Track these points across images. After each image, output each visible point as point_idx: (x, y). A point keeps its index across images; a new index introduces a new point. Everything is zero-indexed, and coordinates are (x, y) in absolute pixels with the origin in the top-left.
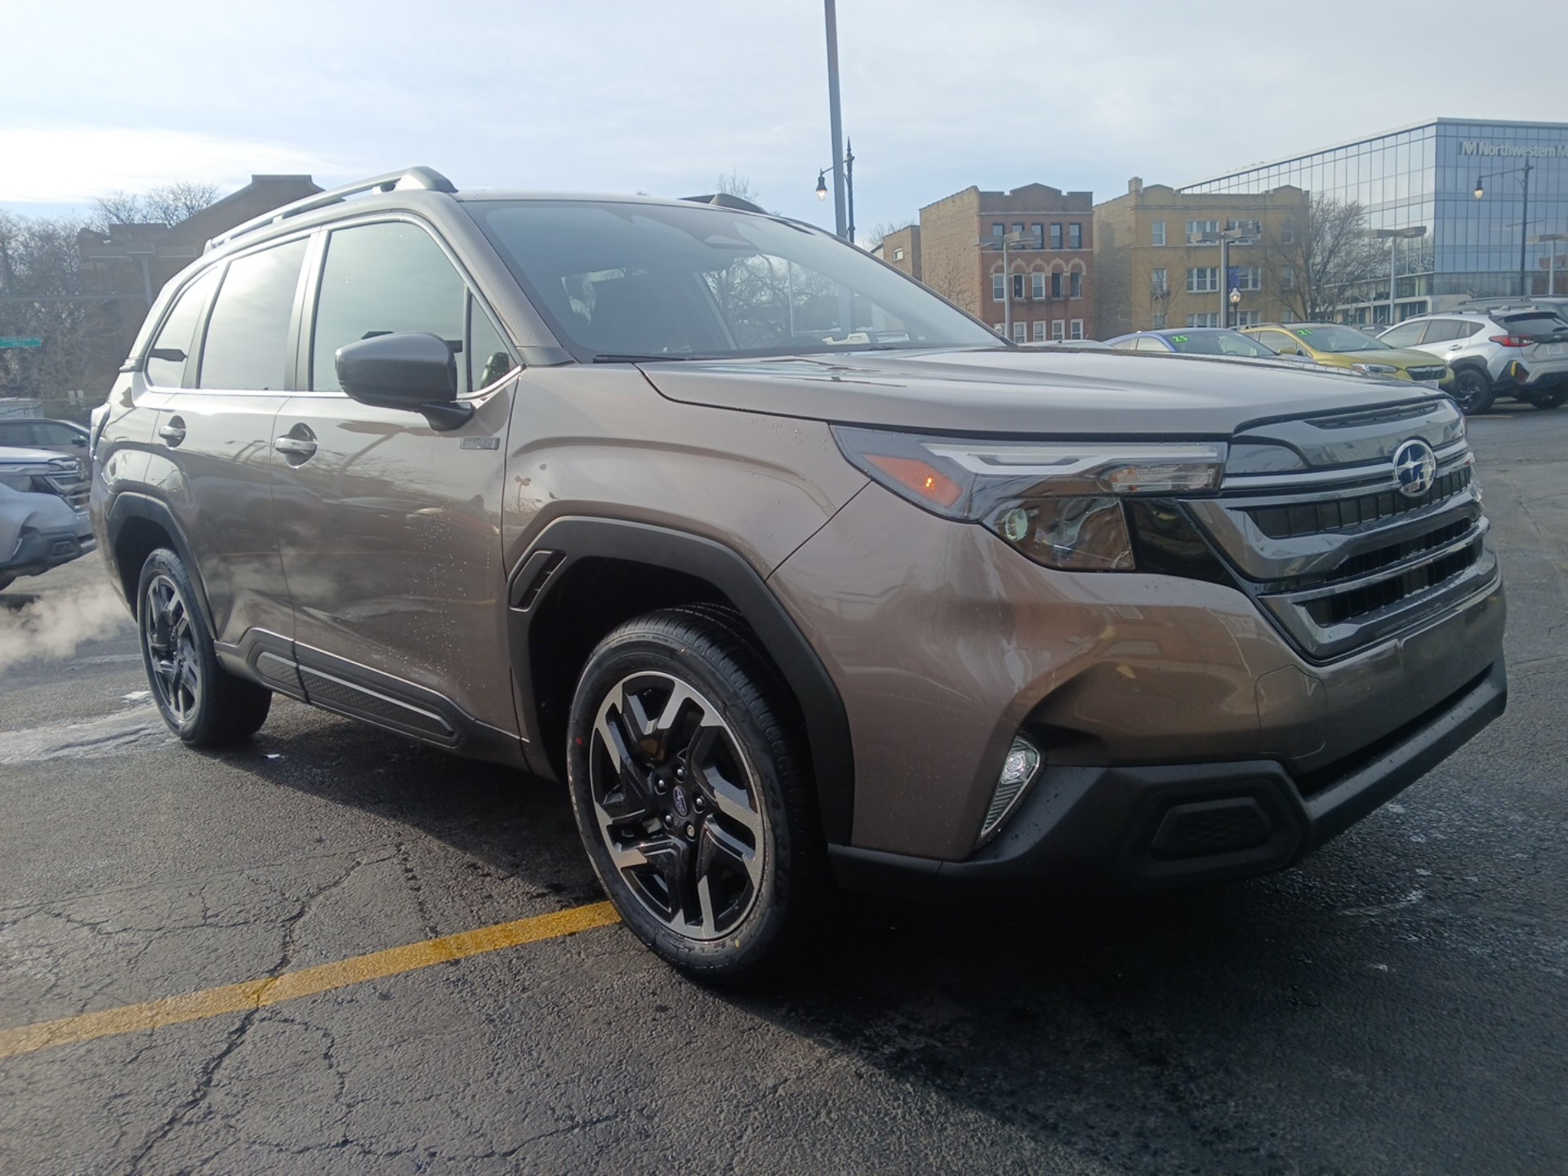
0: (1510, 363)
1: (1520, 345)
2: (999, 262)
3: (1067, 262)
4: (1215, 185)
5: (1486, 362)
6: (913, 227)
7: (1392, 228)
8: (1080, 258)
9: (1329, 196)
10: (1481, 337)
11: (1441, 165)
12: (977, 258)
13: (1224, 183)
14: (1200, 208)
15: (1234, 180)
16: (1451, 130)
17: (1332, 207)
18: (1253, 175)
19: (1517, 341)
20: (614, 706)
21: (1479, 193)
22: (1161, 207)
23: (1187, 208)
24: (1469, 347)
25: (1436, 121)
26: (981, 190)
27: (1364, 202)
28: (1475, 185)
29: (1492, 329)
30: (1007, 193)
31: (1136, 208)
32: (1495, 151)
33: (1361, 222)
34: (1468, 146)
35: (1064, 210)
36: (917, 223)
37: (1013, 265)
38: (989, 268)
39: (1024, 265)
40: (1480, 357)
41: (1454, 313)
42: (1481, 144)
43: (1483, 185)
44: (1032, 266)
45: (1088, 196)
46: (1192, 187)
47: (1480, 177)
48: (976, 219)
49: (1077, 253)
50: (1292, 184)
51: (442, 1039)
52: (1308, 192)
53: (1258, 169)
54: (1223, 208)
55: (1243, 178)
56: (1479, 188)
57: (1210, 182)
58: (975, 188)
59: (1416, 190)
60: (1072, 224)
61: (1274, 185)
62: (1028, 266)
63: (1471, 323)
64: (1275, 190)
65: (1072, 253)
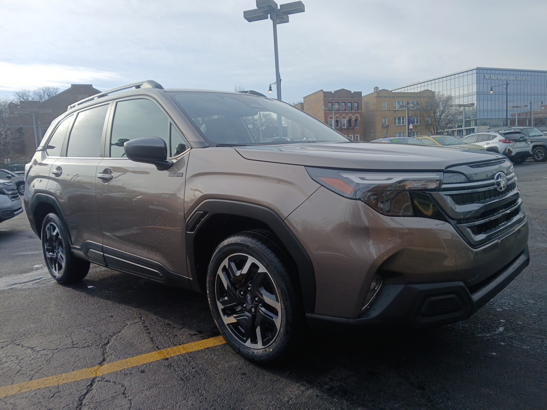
0: (506, 149)
1: (509, 143)
2: (331, 115)
3: (354, 115)
4: (403, 89)
5: (498, 148)
6: (301, 103)
7: (463, 104)
8: (358, 114)
9: (441, 93)
10: (496, 140)
11: (478, 83)
12: (323, 114)
13: (406, 88)
14: (399, 97)
15: (409, 88)
16: (481, 71)
17: (442, 97)
18: (416, 86)
19: (508, 141)
20: (225, 266)
21: (491, 92)
22: (385, 97)
23: (394, 97)
24: (492, 143)
25: (476, 68)
26: (324, 91)
27: (453, 95)
28: (490, 90)
29: (500, 137)
30: (333, 92)
31: (377, 97)
32: (496, 78)
33: (452, 102)
34: (487, 76)
35: (352, 98)
36: (303, 102)
37: (336, 116)
38: (327, 117)
39: (339, 116)
40: (496, 146)
41: (487, 132)
42: (491, 76)
43: (493, 89)
44: (342, 117)
45: (360, 93)
46: (395, 90)
47: (492, 87)
48: (323, 101)
49: (357, 112)
50: (429, 89)
51: (165, 386)
52: (434, 92)
53: (417, 84)
54: (406, 97)
55: (412, 87)
56: (492, 90)
57: (401, 88)
58: (322, 90)
59: (470, 91)
60: (355, 102)
61: (423, 89)
62: (340, 117)
63: (492, 135)
64: (423, 91)
65: (355, 112)
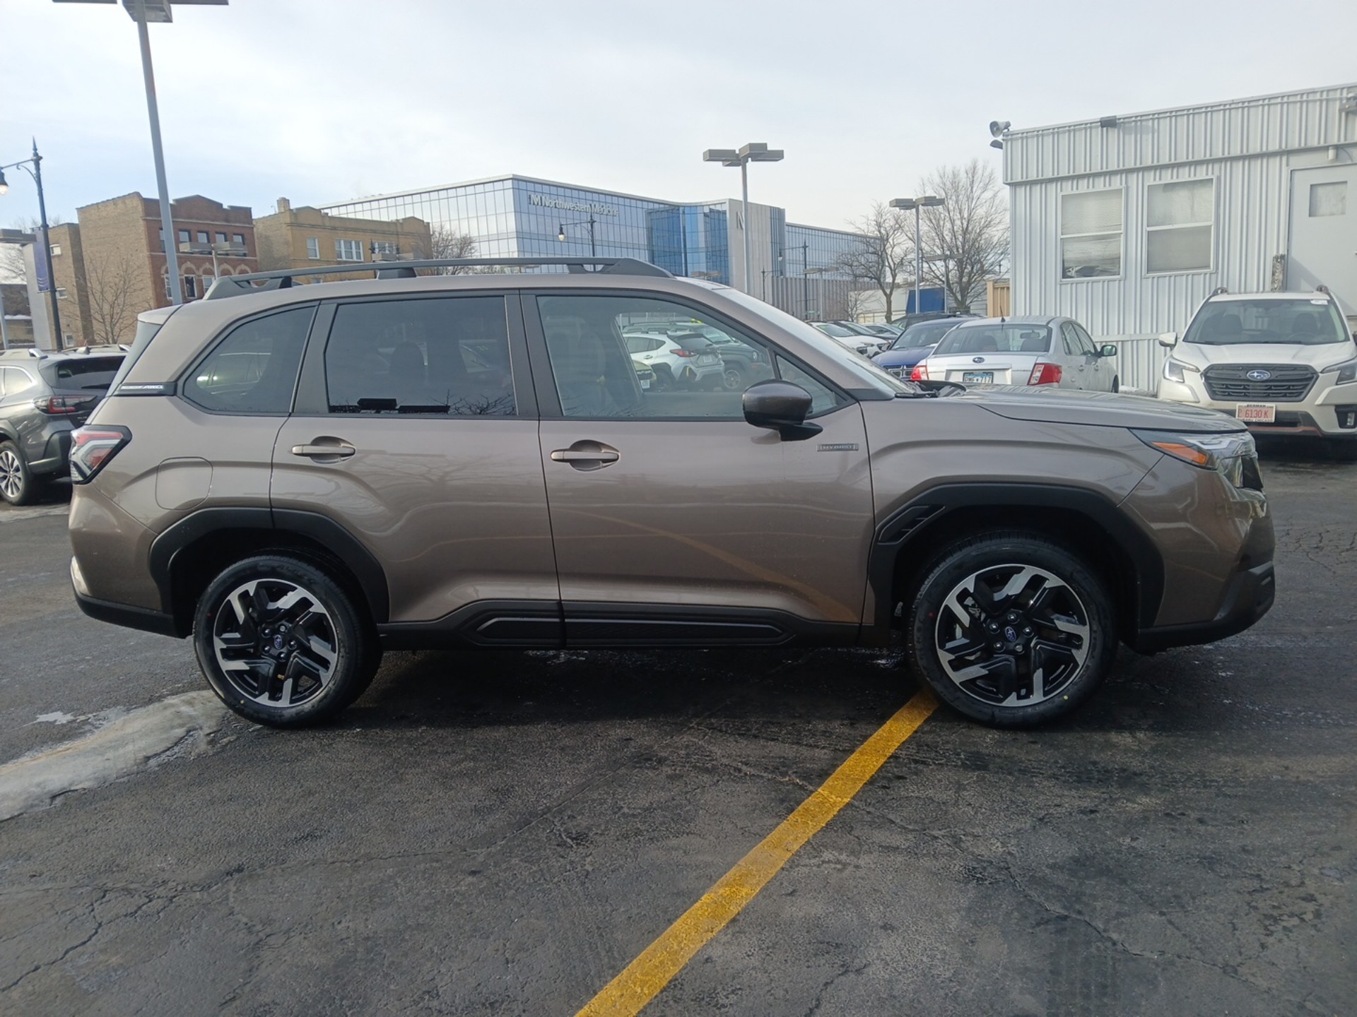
0: (686, 367)
1: (689, 356)
3: (234, 268)
4: (343, 210)
5: (670, 367)
6: (70, 225)
7: (488, 257)
8: (246, 265)
9: (447, 227)
10: (664, 350)
11: (518, 212)
12: (146, 259)
13: (351, 208)
14: (346, 229)
15: (359, 207)
16: (522, 185)
17: (450, 238)
18: (375, 205)
19: (687, 353)
21: (561, 237)
22: (313, 226)
23: (334, 228)
24: (657, 357)
25: (511, 177)
26: (145, 196)
27: (474, 234)
28: (559, 231)
29: (670, 345)
31: (291, 225)
32: (553, 204)
33: (473, 251)
34: (536, 199)
35: (227, 221)
36: (76, 221)
37: (184, 267)
38: (160, 269)
39: (194, 268)
40: (666, 363)
42: (543, 198)
43: (564, 231)
44: (201, 270)
45: (247, 211)
46: (330, 208)
47: (561, 225)
48: (142, 223)
49: (243, 260)
50: (416, 216)
52: (428, 223)
53: (370, 201)
54: (364, 231)
55: (367, 206)
56: (561, 233)
57: (338, 206)
58: (138, 194)
59: (503, 229)
61: (401, 216)
62: (198, 269)
64: (403, 219)
65: (238, 260)
